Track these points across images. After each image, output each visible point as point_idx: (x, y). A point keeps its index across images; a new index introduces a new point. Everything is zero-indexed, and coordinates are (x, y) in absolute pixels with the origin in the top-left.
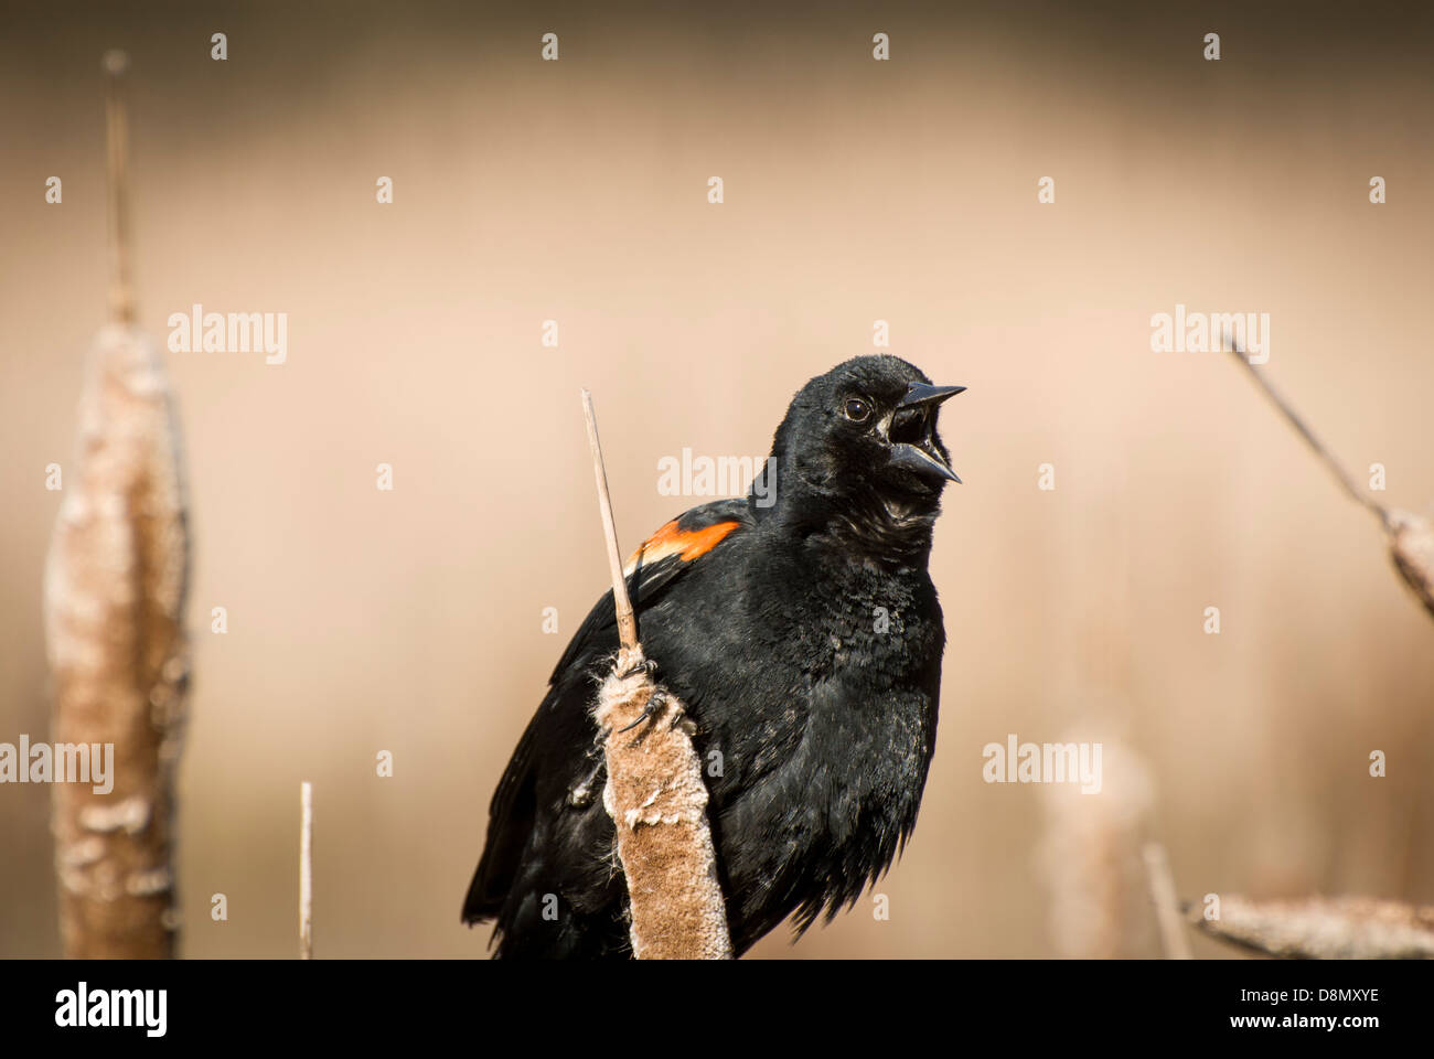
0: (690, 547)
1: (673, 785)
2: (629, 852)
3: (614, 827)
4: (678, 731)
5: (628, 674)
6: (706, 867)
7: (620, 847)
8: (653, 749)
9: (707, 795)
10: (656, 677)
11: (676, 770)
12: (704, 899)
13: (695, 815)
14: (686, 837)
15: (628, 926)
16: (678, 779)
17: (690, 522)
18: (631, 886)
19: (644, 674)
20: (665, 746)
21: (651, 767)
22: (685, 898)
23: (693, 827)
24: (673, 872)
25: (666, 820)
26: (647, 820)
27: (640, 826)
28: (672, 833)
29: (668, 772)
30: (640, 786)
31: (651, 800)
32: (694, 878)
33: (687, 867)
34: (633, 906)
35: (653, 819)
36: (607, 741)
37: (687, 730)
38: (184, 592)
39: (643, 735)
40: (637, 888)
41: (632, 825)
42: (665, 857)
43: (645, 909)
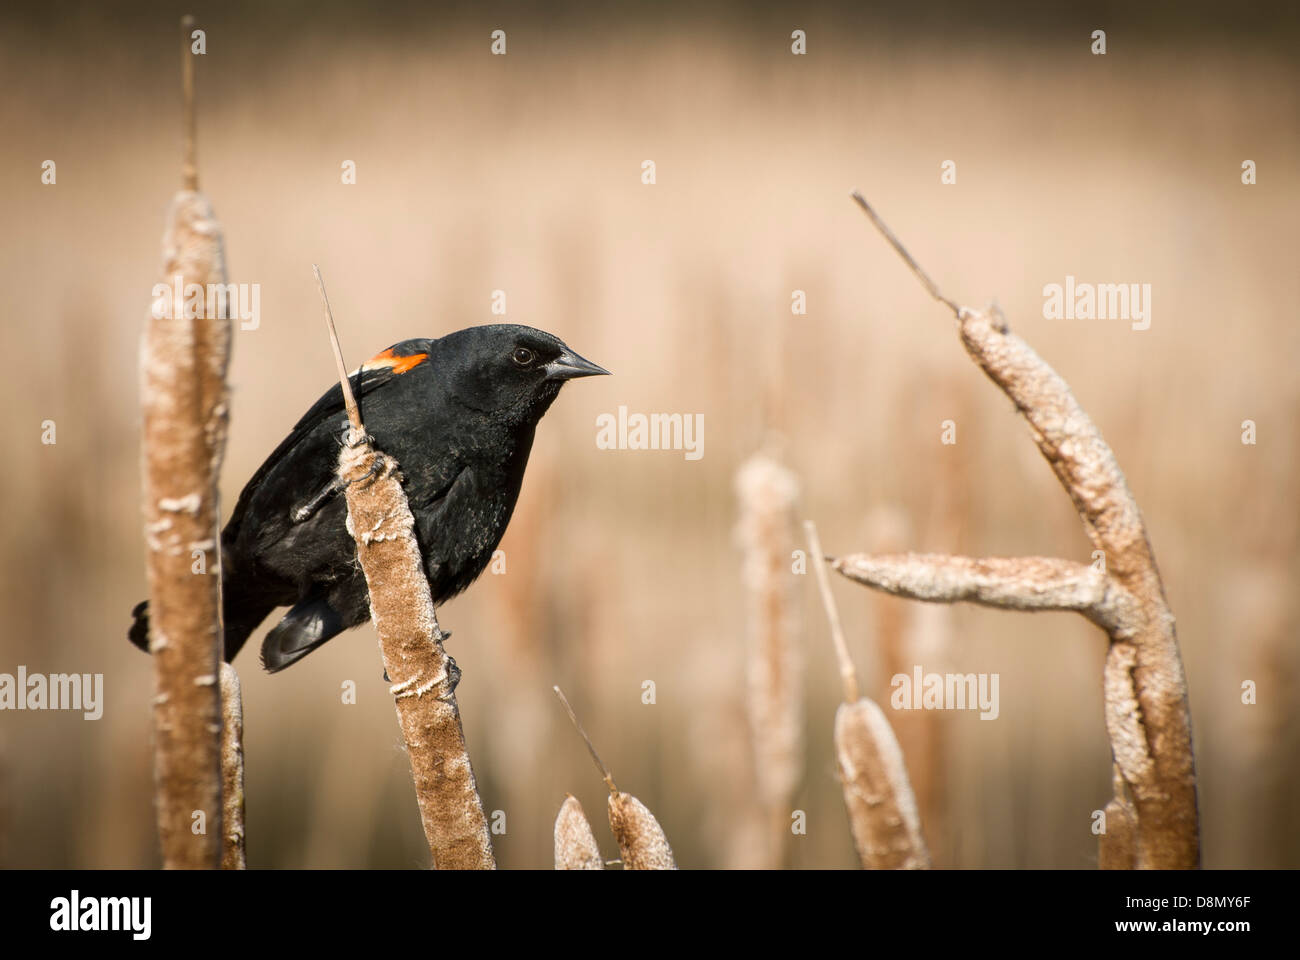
0: (401, 366)
1: (391, 515)
2: (365, 559)
3: (355, 543)
4: (393, 478)
5: (356, 446)
6: (416, 565)
7: (359, 557)
8: (377, 492)
9: (413, 519)
10: (375, 446)
11: (392, 505)
12: (416, 585)
13: (407, 533)
14: (402, 547)
15: (368, 606)
16: (394, 510)
17: (400, 350)
18: (368, 580)
19: (366, 445)
20: (385, 490)
21: (377, 504)
22: (404, 586)
23: (406, 541)
24: (395, 570)
25: (388, 538)
26: (376, 539)
27: (372, 542)
28: (393, 545)
29: (387, 507)
30: (370, 517)
31: (377, 526)
32: (409, 573)
33: (404, 567)
34: (371, 593)
35: (380, 538)
36: (348, 489)
37: (397, 479)
38: (226, 362)
39: (370, 484)
40: (373, 582)
41: (367, 542)
42: (390, 561)
43: (379, 595)
